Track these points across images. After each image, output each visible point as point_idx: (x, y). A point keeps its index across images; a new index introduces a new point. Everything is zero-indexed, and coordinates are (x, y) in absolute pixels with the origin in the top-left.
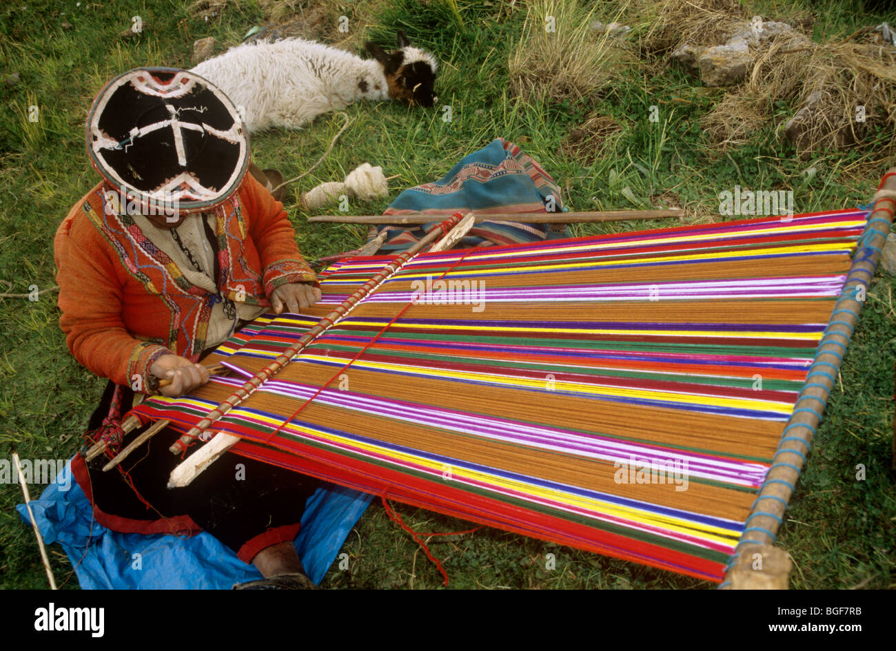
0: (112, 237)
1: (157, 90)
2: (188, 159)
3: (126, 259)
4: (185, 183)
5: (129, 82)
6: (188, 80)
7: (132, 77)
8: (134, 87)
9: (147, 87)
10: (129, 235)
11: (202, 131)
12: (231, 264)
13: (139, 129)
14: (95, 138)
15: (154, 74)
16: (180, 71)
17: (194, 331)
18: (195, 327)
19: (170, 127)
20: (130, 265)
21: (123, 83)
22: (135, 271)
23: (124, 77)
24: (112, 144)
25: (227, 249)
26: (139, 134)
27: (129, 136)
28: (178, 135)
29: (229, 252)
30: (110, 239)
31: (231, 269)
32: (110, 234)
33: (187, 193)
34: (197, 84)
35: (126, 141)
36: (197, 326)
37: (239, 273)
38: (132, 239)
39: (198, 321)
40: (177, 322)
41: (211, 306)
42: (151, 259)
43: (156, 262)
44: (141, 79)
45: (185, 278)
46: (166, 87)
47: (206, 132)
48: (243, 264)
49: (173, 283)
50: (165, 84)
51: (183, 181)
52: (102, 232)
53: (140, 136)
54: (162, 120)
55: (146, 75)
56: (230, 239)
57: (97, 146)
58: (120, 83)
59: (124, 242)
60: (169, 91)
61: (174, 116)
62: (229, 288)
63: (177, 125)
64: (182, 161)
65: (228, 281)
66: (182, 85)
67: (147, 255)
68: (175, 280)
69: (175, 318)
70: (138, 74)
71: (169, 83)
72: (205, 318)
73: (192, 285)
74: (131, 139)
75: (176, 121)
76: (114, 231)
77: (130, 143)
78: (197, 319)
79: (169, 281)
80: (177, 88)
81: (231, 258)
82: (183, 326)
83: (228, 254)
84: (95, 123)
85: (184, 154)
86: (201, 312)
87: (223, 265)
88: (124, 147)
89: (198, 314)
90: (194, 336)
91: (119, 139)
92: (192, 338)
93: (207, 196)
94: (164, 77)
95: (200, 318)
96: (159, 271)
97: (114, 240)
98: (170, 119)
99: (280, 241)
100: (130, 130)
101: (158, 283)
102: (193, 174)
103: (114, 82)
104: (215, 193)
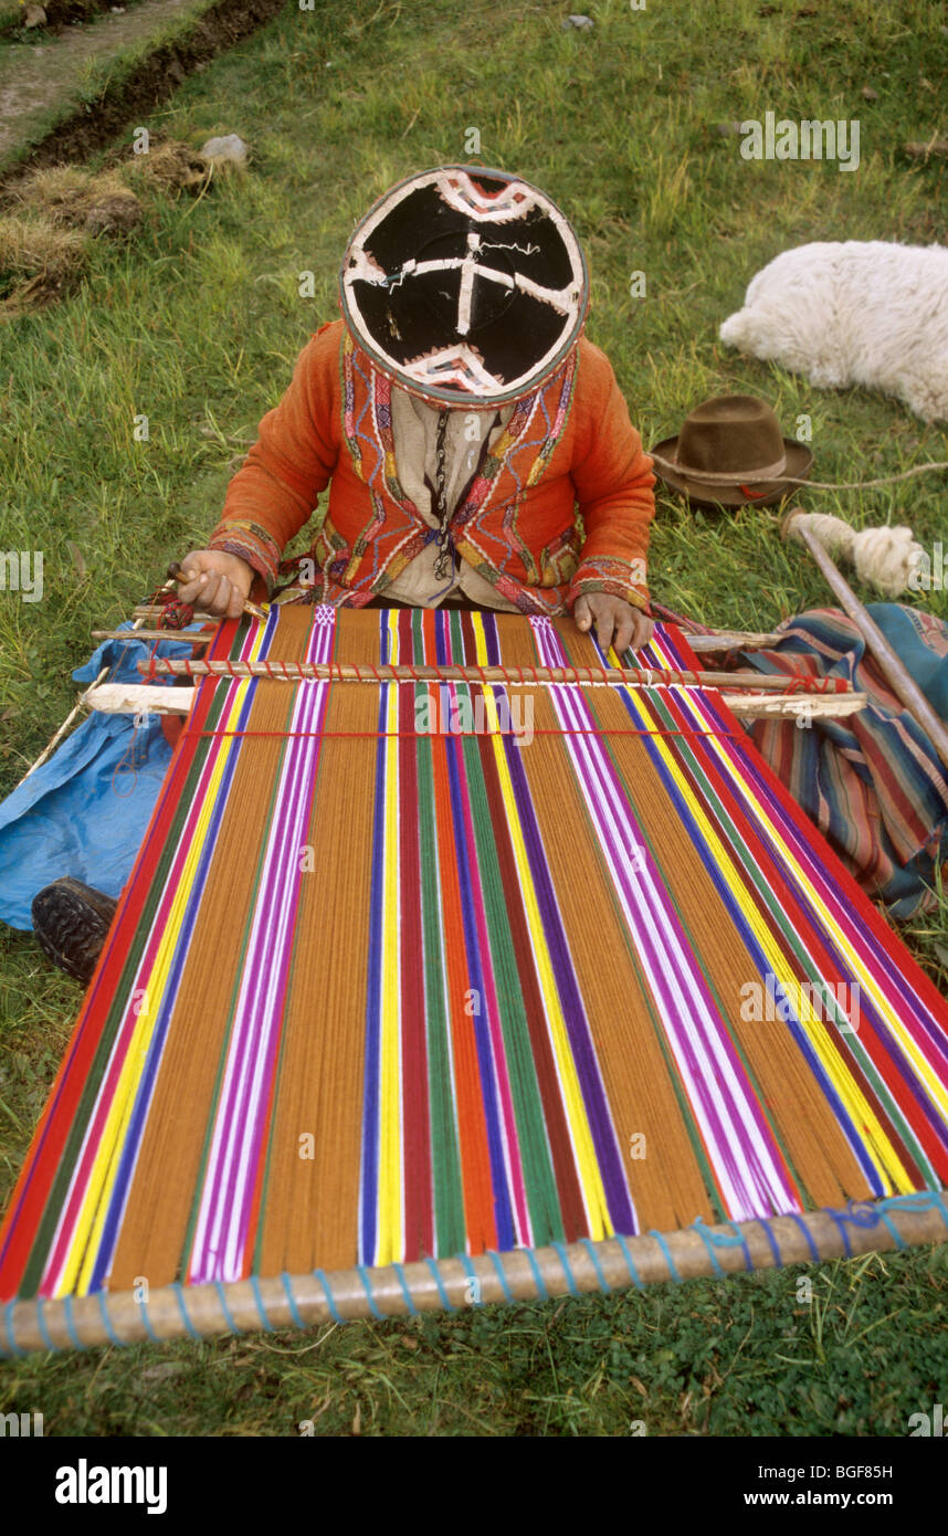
0: (349, 374)
1: (472, 205)
2: (473, 324)
3: (349, 413)
4: (460, 360)
5: (435, 185)
6: (524, 197)
7: (441, 178)
8: (440, 194)
9: (460, 196)
10: (373, 385)
11: (511, 285)
12: (485, 505)
13: (417, 262)
14: (353, 263)
15: (476, 179)
16: (517, 181)
17: (388, 559)
18: (392, 554)
19: (459, 270)
20: (348, 424)
21: (424, 186)
22: (350, 434)
23: (428, 177)
24: (375, 276)
25: (492, 481)
26: (414, 271)
27: (400, 270)
28: (467, 286)
29: (493, 486)
30: (344, 374)
31: (481, 511)
32: (348, 369)
33: (459, 375)
34: (537, 207)
35: (395, 277)
36: (395, 556)
37: (494, 521)
38: (373, 393)
39: (400, 550)
40: (372, 532)
41: (427, 542)
42: (376, 431)
43: (379, 440)
44: (454, 183)
45: (399, 483)
46: (489, 203)
47: (517, 289)
48: (508, 516)
49: (384, 480)
50: (489, 197)
51: (457, 356)
52: (341, 361)
53: (415, 274)
54: (452, 257)
55: (463, 177)
56: (506, 472)
57: (352, 275)
58: (420, 184)
59: (359, 389)
60: (491, 209)
61: (470, 255)
62: (465, 534)
63: (470, 269)
64: (463, 327)
65: (470, 524)
66: (513, 203)
67: (375, 424)
68: (387, 479)
69: (372, 525)
70: (452, 174)
71: (495, 197)
72: (411, 551)
73: (407, 497)
74: (402, 275)
75: (473, 262)
76: (357, 368)
77: (398, 280)
78: (399, 546)
79: (379, 474)
80: (506, 206)
81: (489, 497)
82: (376, 542)
83: (489, 489)
84: (360, 240)
85: (468, 317)
86: (410, 541)
87: (472, 500)
88: (390, 284)
89: (405, 541)
90: (384, 566)
91: (388, 272)
92: (380, 567)
93: (486, 387)
94: (490, 187)
95: (404, 547)
96: (375, 454)
97: (349, 379)
98: (463, 257)
99: (622, 522)
100: (405, 261)
101: (368, 468)
102: (475, 349)
103: (411, 181)
104: (500, 386)
